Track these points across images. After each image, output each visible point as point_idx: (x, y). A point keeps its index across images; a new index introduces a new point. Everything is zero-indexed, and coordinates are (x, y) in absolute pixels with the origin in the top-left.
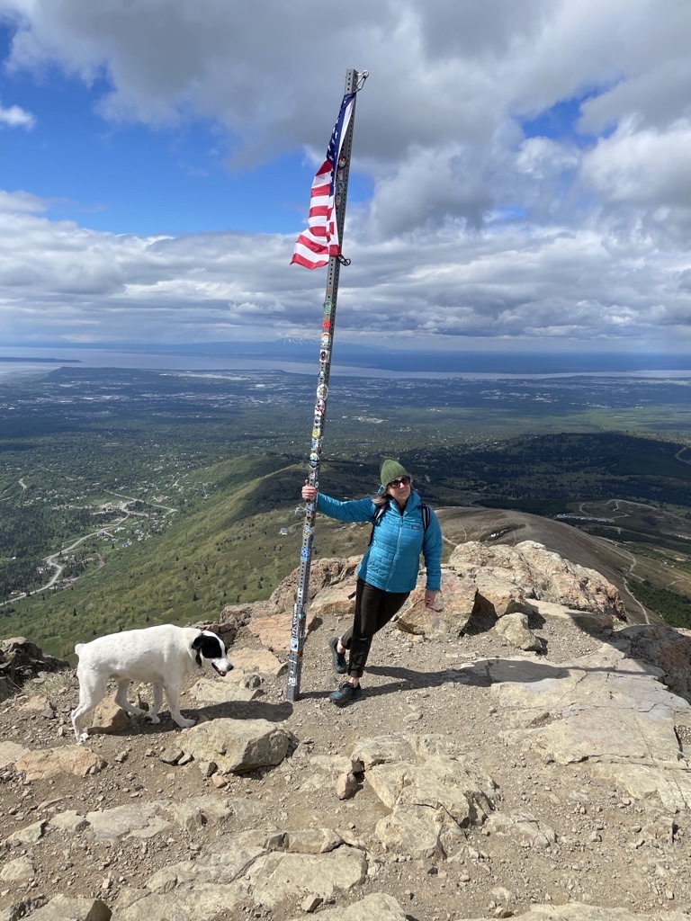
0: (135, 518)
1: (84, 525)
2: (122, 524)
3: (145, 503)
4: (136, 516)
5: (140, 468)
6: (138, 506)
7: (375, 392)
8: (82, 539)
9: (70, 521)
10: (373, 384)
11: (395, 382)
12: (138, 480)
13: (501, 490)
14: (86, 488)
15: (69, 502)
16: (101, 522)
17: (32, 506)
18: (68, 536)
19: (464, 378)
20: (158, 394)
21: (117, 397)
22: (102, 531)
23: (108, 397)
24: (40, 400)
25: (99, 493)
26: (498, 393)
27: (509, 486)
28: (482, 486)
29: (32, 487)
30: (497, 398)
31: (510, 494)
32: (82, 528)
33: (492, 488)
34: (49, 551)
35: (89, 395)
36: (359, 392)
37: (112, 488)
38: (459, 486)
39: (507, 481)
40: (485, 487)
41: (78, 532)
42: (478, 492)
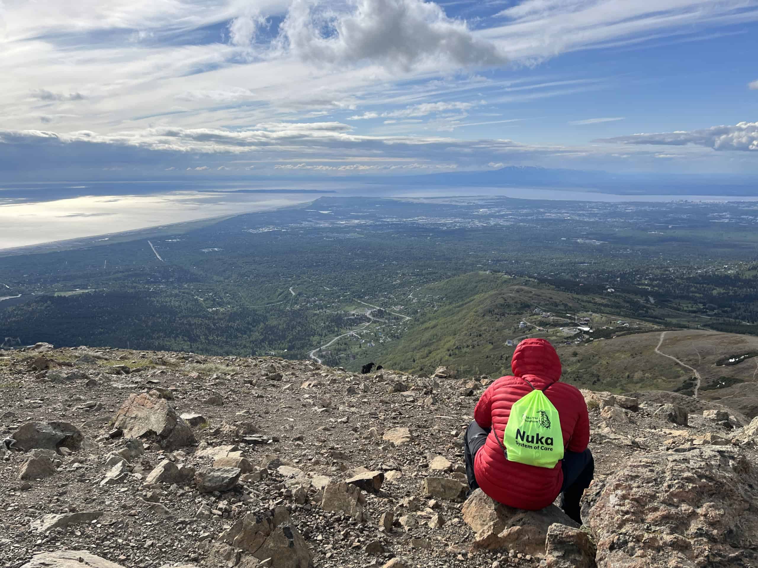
0: (378, 324)
1: (337, 327)
2: (367, 328)
3: (385, 311)
4: (378, 321)
5: (381, 281)
6: (380, 314)
7: (595, 215)
8: (336, 338)
9: (327, 323)
10: (592, 208)
11: (615, 205)
12: (380, 292)
13: (734, 314)
14: (339, 297)
15: (326, 307)
16: (351, 325)
17: (299, 310)
18: (326, 335)
19: (689, 201)
20: (396, 218)
21: (363, 222)
22: (352, 333)
23: (356, 221)
24: (305, 224)
25: (350, 302)
26: (728, 216)
27: (742, 310)
28: (713, 309)
29: (300, 294)
30: (726, 221)
31: (743, 319)
32: (336, 329)
33: (723, 312)
34: (312, 346)
35: (342, 220)
36: (579, 215)
37: (360, 298)
38: (685, 309)
39: (739, 304)
40: (716, 311)
41: (333, 333)
42: (709, 315)
